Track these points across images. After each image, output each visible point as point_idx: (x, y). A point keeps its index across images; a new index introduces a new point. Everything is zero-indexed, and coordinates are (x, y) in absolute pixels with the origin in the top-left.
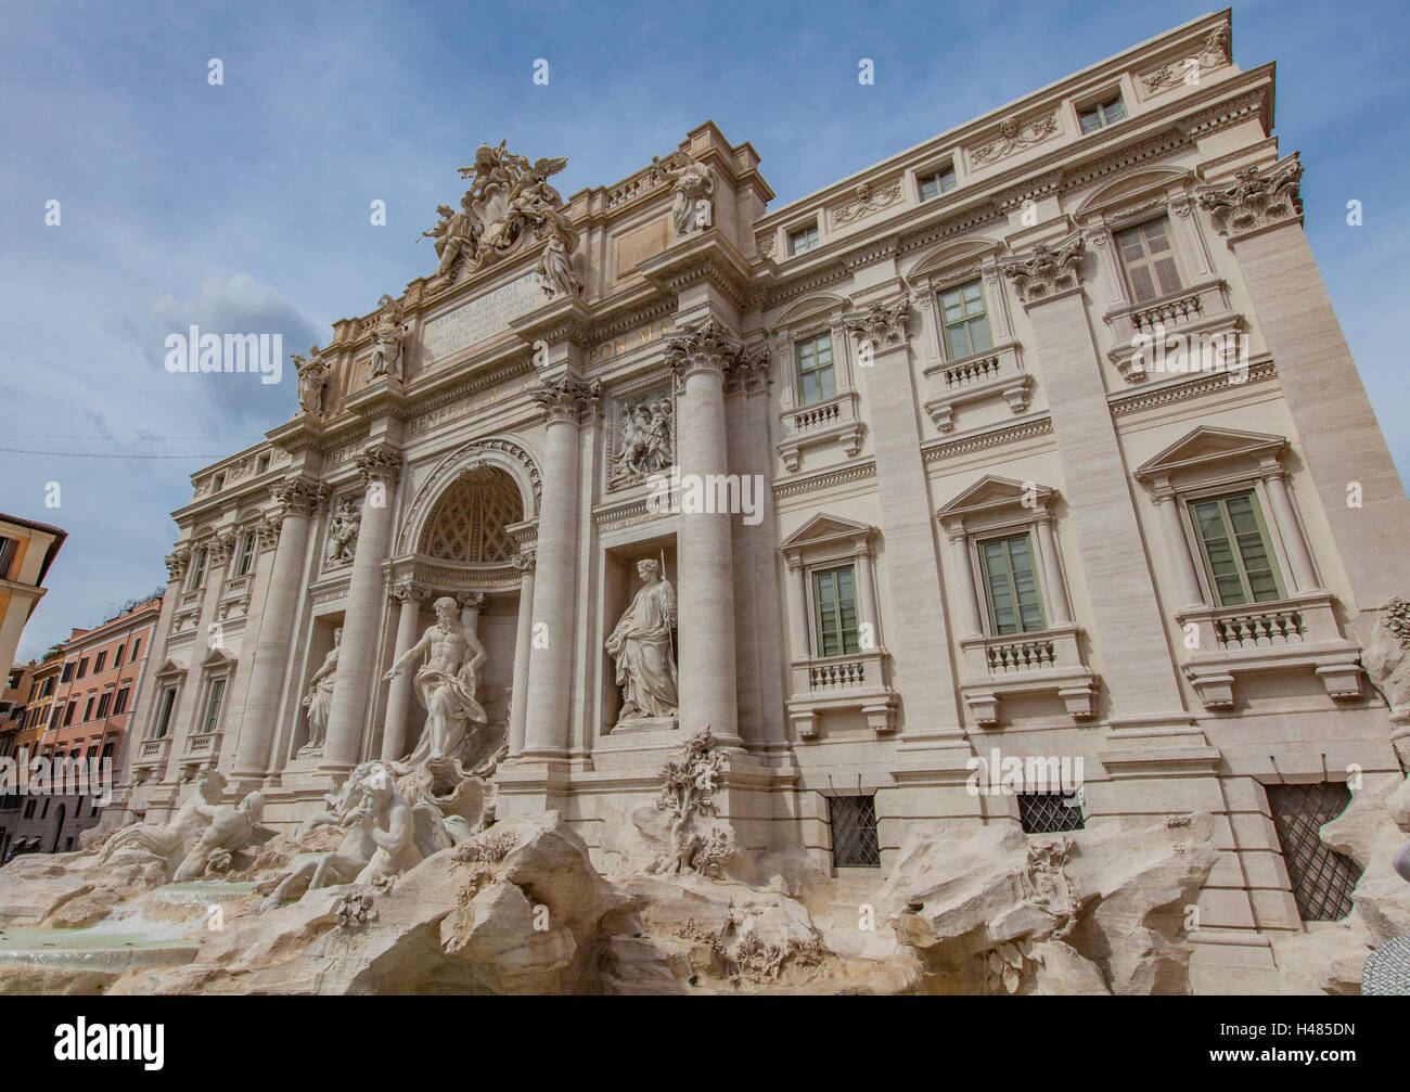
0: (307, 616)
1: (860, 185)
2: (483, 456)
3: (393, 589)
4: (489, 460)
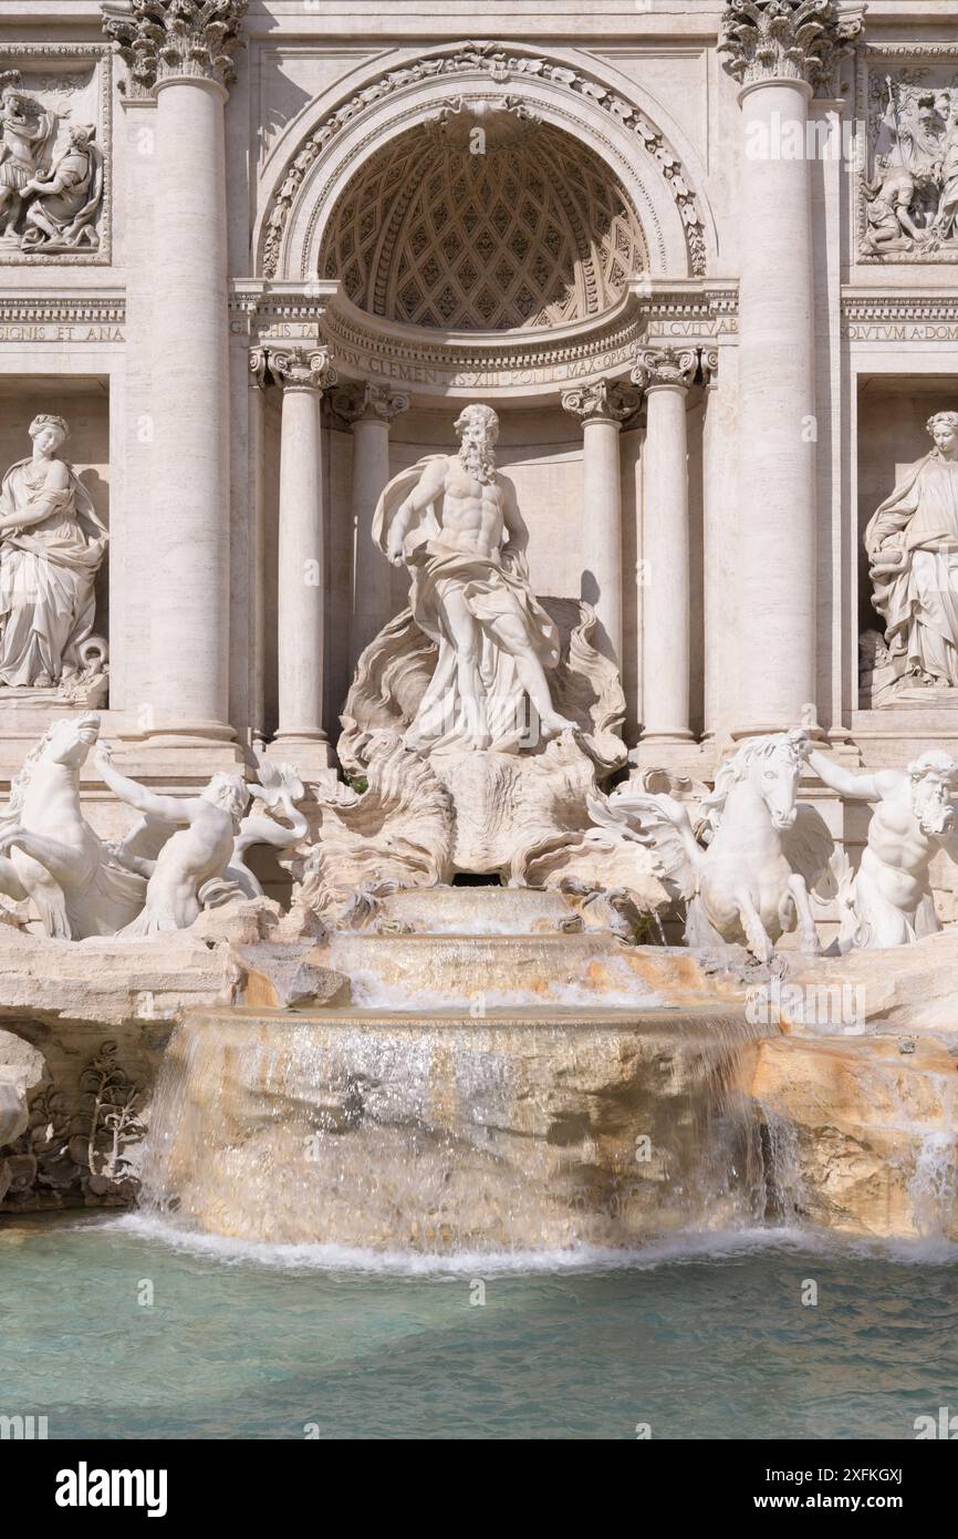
2: (514, 90)
3: (266, 355)
4: (535, 102)
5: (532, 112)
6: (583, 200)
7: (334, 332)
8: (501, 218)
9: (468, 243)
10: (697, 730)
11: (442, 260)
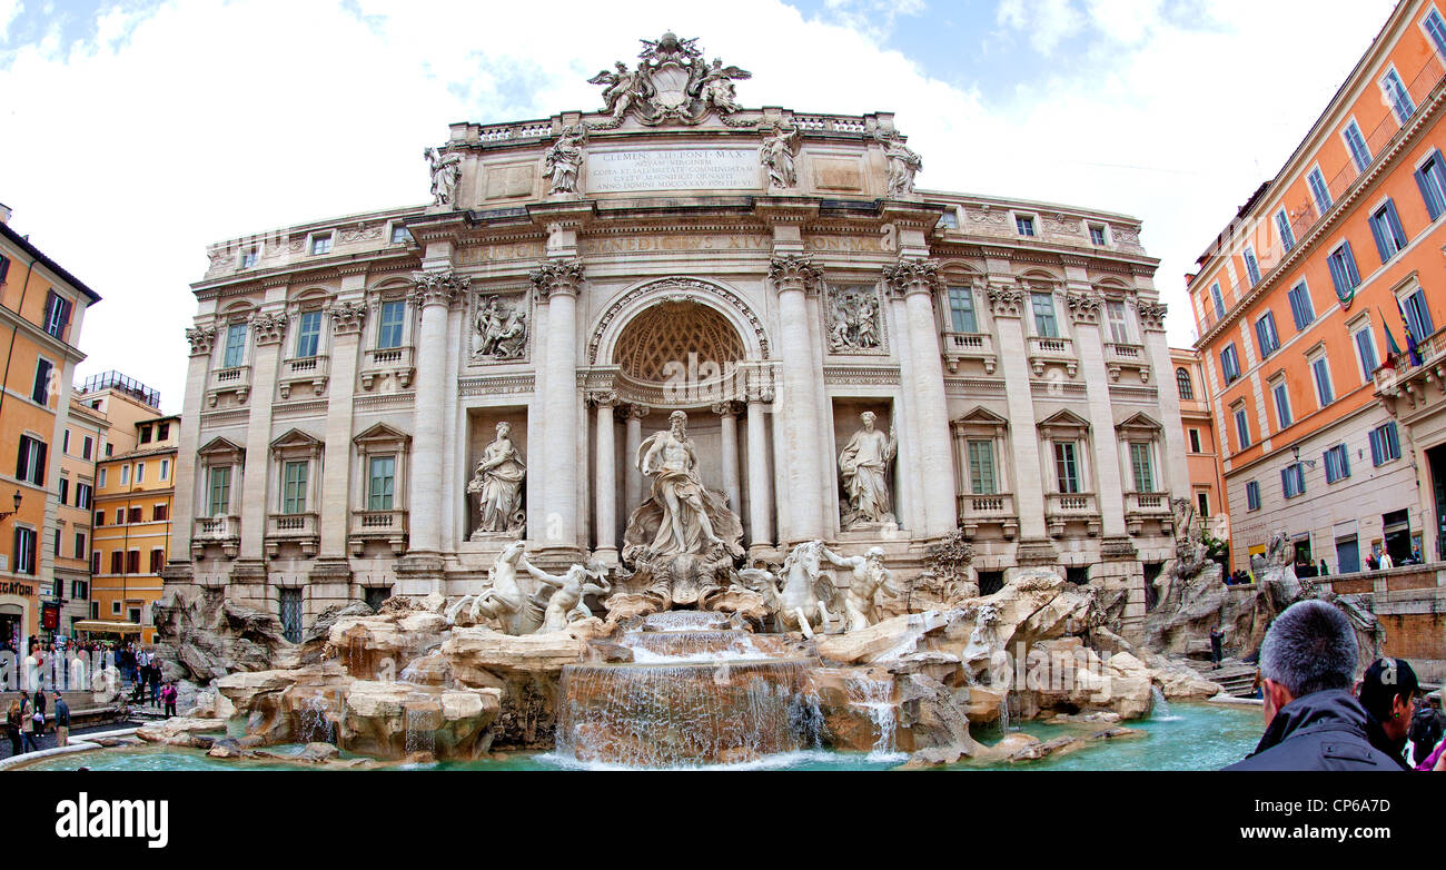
0: (459, 407)
1: (986, 205)
2: (689, 292)
3: (591, 394)
4: (698, 297)
5: (697, 300)
6: (718, 332)
7: (620, 383)
8: (685, 339)
9: (672, 349)
10: (775, 543)
11: (661, 355)
